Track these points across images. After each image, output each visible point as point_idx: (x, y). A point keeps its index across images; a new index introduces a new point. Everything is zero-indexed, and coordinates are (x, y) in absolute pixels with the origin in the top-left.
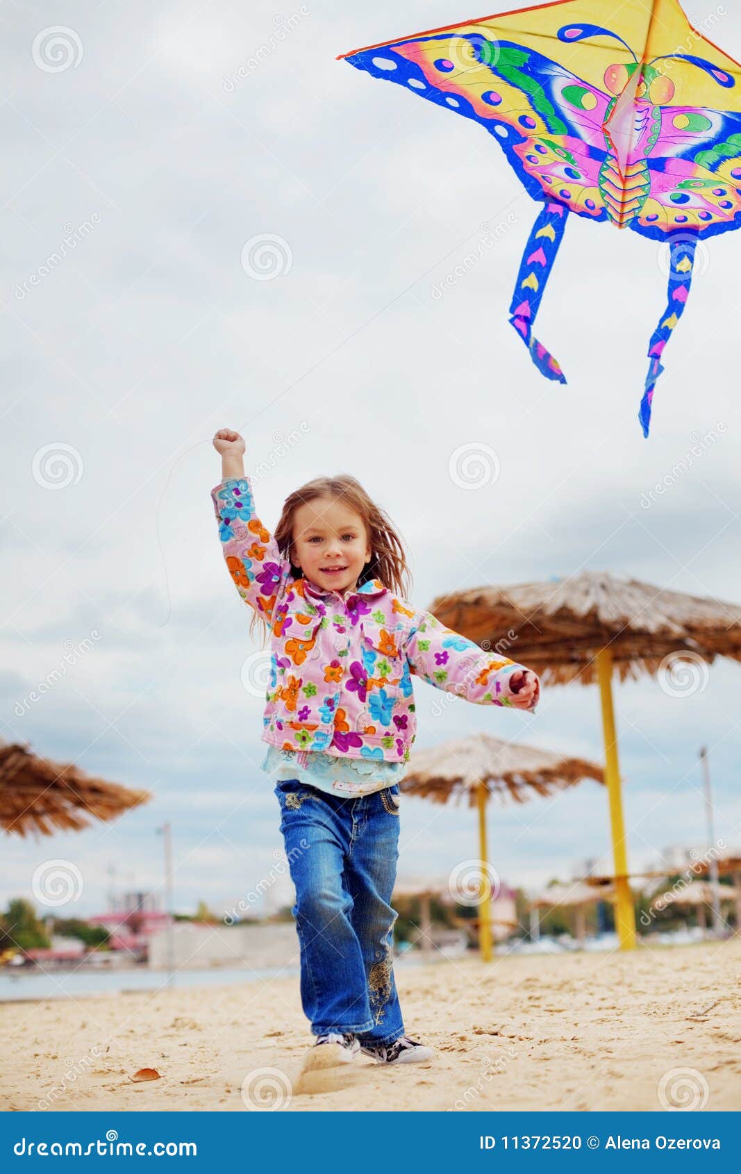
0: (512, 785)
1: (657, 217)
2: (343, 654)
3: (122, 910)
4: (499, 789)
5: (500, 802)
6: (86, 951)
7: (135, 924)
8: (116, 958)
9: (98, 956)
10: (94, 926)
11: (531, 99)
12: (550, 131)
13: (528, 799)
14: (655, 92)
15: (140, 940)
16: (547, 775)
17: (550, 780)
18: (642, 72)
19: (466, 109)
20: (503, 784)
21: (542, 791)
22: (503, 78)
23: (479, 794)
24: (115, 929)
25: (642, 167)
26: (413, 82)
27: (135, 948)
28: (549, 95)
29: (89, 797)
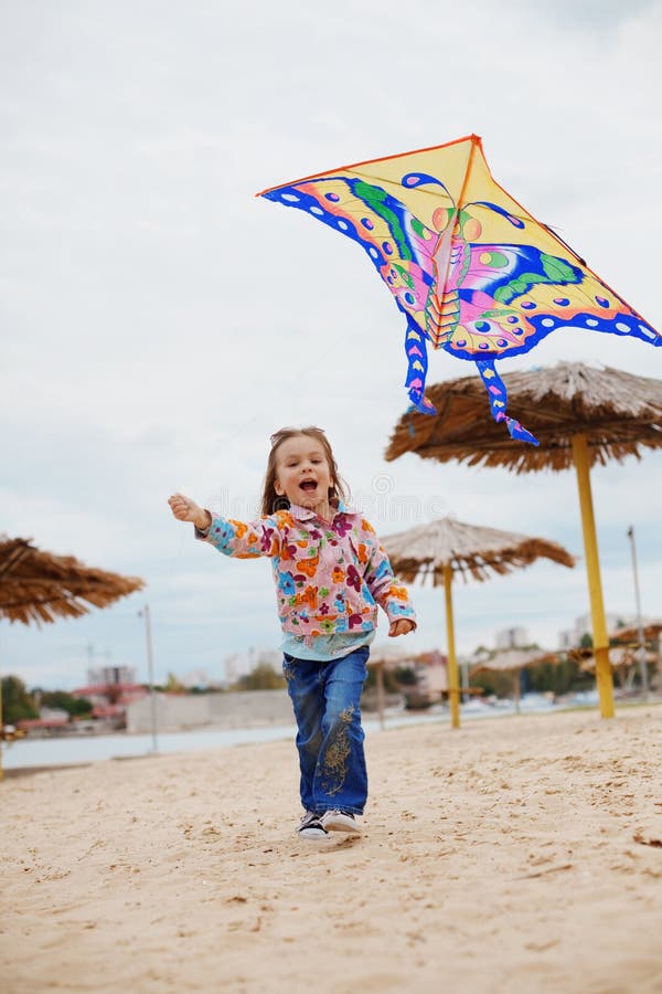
0: (473, 564)
1: (465, 344)
2: (341, 561)
3: (101, 683)
4: (461, 569)
5: (462, 582)
6: (70, 720)
7: (113, 694)
8: (97, 725)
9: (82, 724)
10: (76, 697)
11: (391, 228)
12: (402, 257)
13: (488, 576)
14: (467, 232)
15: (119, 709)
16: (508, 555)
17: (508, 560)
18: (458, 215)
19: (351, 232)
20: (464, 564)
21: (501, 571)
22: (373, 210)
23: (444, 574)
24: (94, 700)
25: (454, 296)
26: (314, 209)
27: (114, 716)
28: (402, 224)
29: (88, 586)
